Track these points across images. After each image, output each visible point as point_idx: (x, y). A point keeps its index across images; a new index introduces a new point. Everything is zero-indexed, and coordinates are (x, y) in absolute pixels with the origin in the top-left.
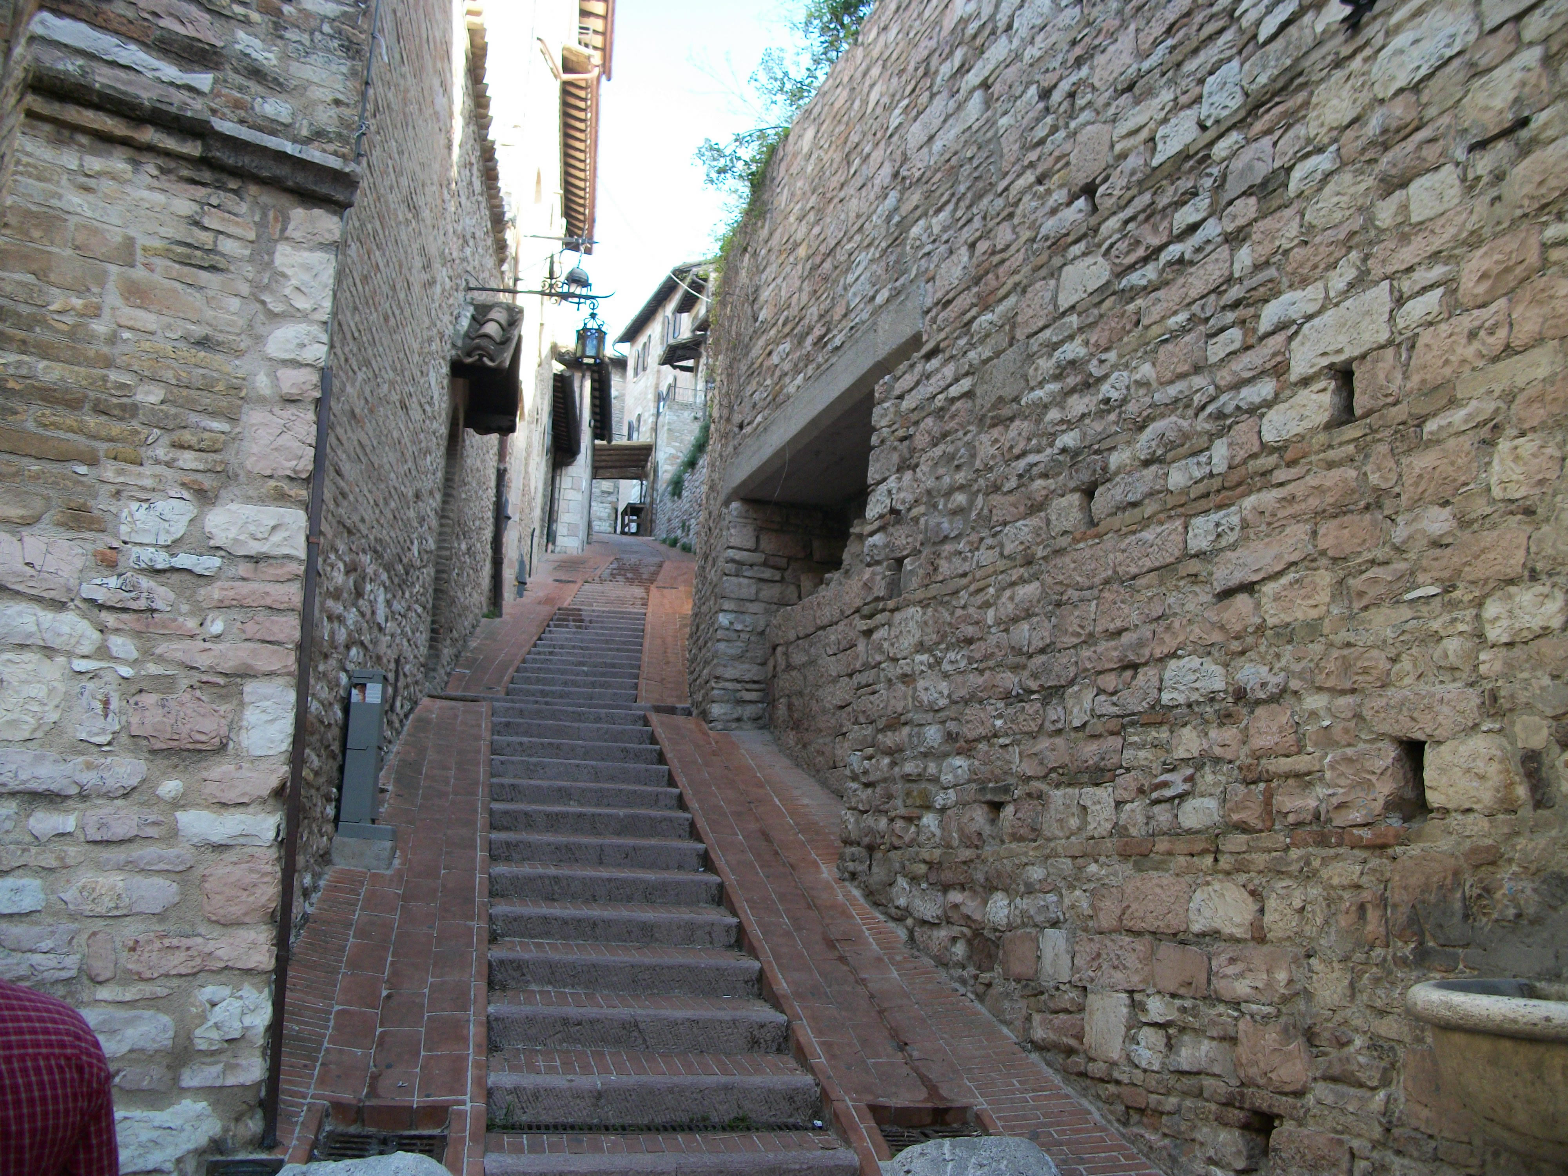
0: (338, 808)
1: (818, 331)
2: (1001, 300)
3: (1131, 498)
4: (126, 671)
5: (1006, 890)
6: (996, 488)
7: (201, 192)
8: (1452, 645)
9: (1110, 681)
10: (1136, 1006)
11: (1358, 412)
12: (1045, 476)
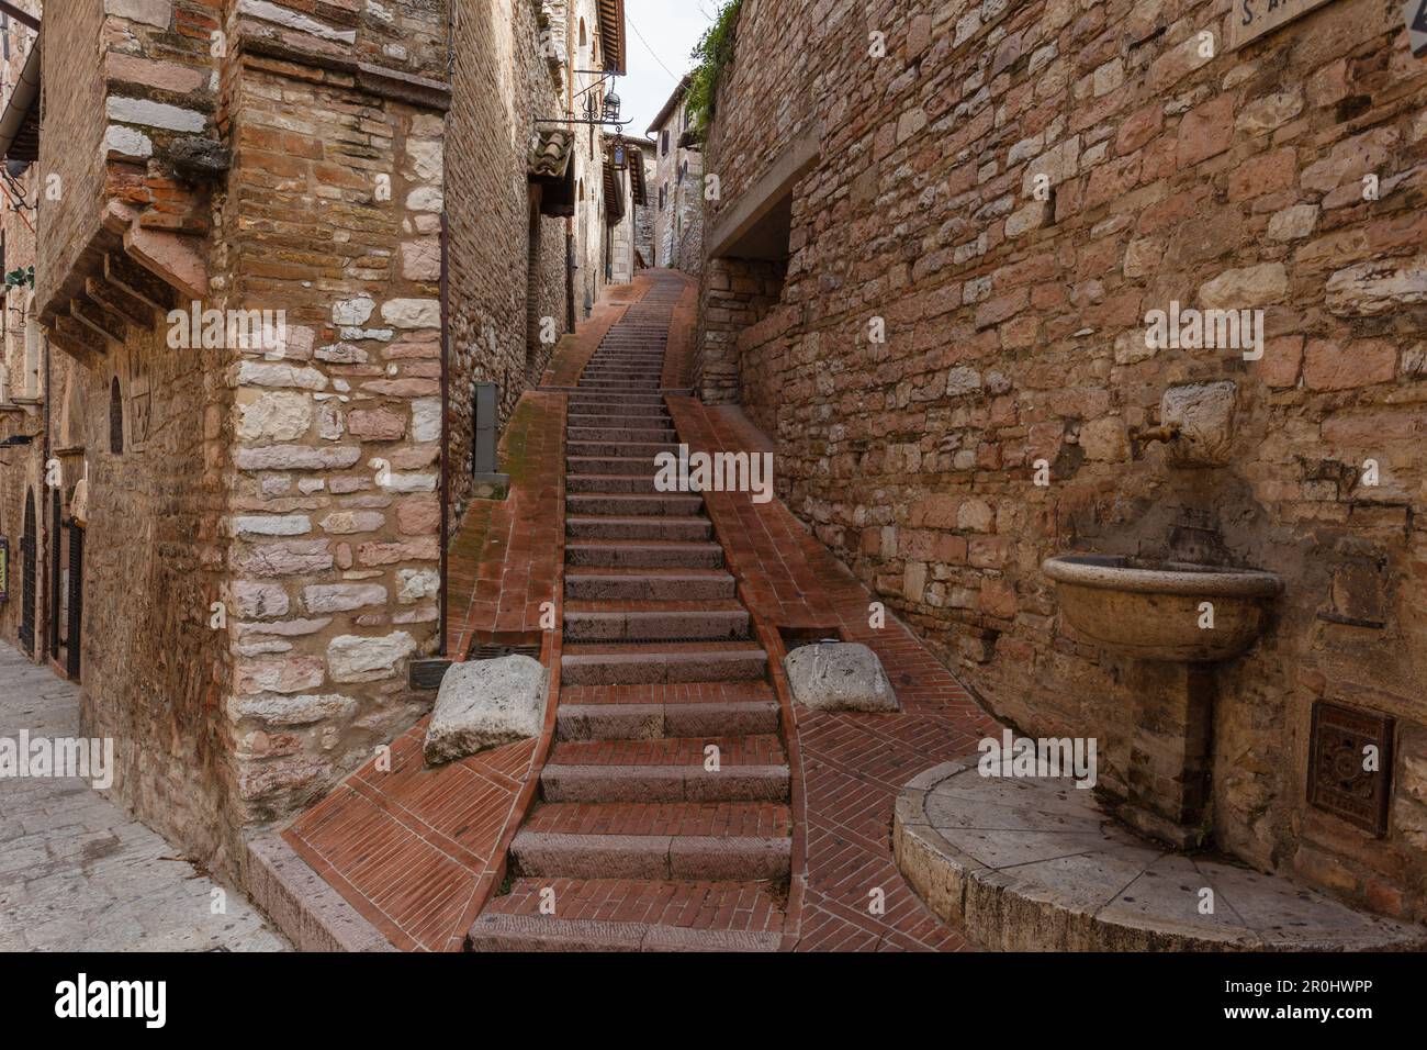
0: (474, 464)
1: (761, 148)
2: (865, 135)
3: (934, 268)
4: (344, 398)
5: (864, 504)
6: (861, 258)
7: (356, 109)
8: (1098, 364)
9: (919, 381)
10: (930, 570)
11: (1057, 219)
12: (887, 251)
